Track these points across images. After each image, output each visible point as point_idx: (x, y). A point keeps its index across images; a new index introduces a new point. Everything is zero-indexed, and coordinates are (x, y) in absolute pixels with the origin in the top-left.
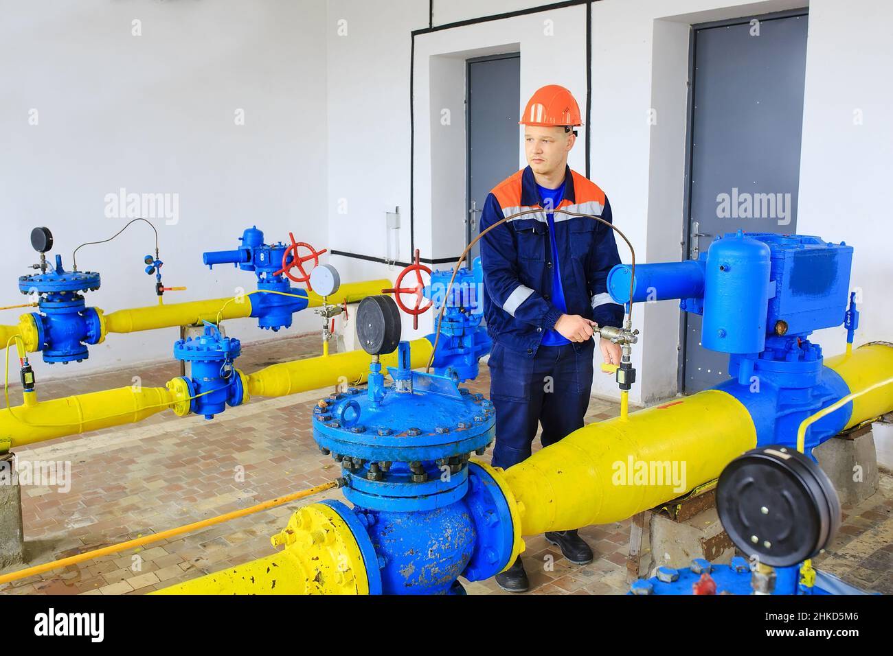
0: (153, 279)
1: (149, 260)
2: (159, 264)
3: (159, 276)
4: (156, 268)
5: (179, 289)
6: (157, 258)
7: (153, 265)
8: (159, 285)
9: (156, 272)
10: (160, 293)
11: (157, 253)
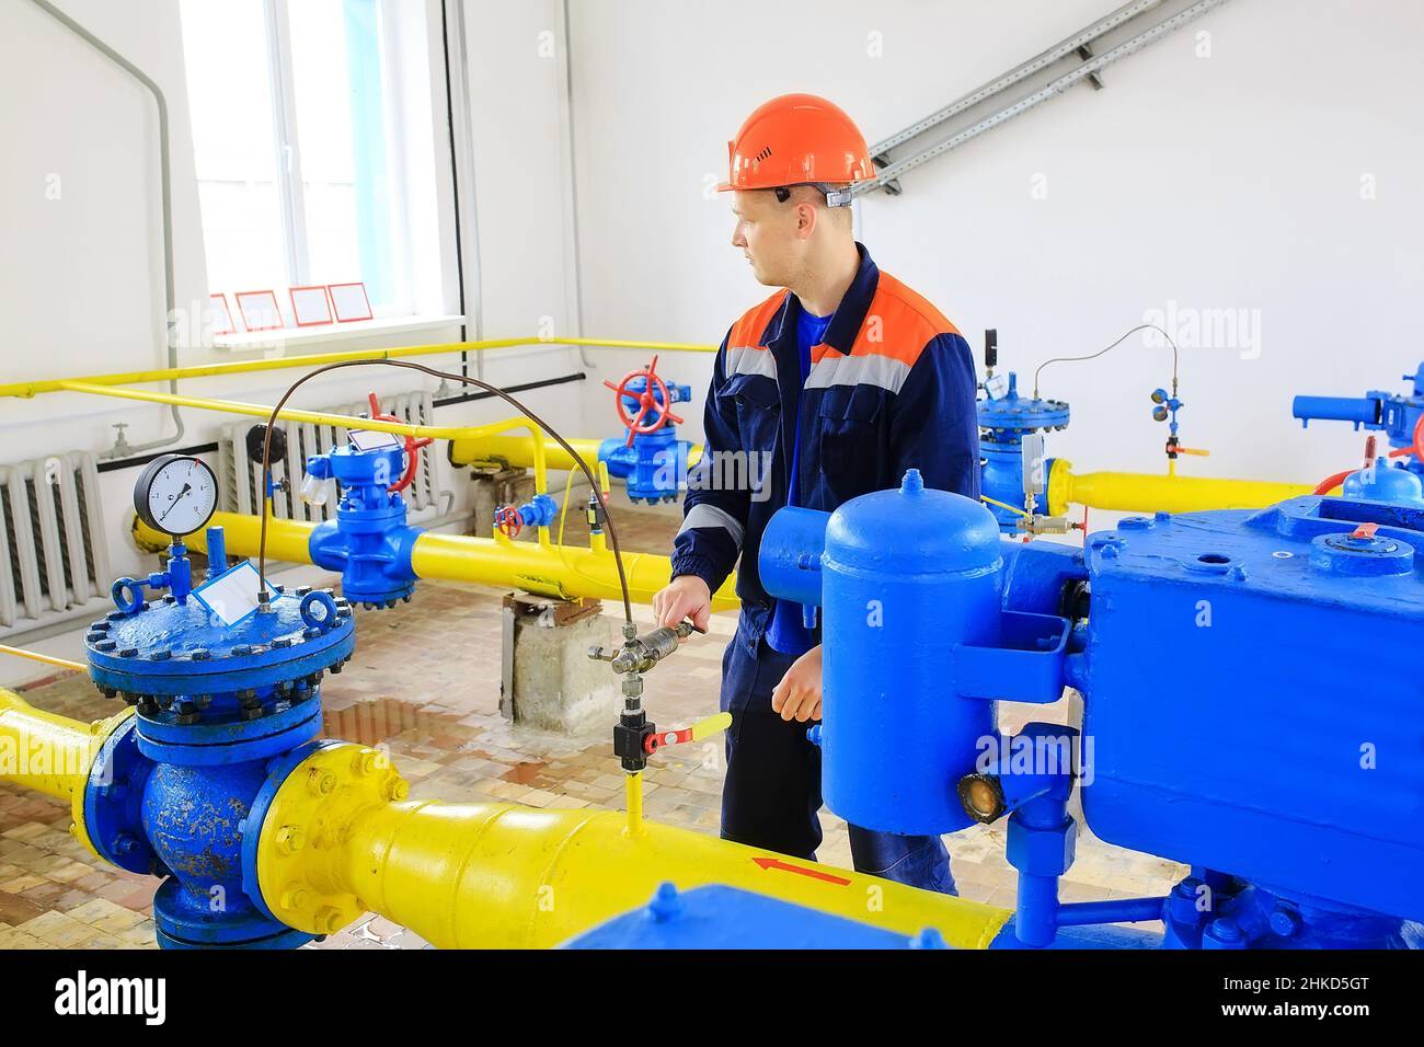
0: (1163, 430)
1: (1158, 396)
2: (1175, 405)
3: (1174, 426)
4: (1170, 413)
5: (1197, 453)
6: (1175, 395)
7: (1165, 404)
8: (1173, 441)
9: (1169, 420)
10: (1172, 455)
11: (1175, 386)
